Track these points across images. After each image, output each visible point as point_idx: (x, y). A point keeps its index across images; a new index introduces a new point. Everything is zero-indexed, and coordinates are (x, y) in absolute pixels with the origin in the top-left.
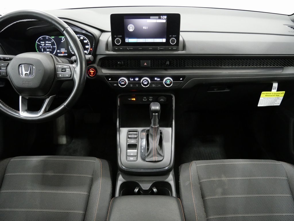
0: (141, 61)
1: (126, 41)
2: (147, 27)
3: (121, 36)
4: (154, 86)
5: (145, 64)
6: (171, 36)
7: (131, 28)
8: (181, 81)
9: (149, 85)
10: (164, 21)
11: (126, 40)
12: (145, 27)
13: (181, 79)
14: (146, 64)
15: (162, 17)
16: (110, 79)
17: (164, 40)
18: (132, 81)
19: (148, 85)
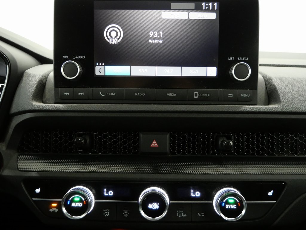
0: (141, 135)
1: (97, 73)
2: (161, 33)
3: (83, 57)
4: (181, 215)
5: (154, 144)
6: (232, 59)
7: (114, 34)
8: (270, 198)
9: (164, 214)
10: (212, 16)
11: (97, 68)
12: (156, 33)
13: (270, 193)
14: (156, 145)
15: (206, 6)
16: (38, 191)
17: (212, 72)
18: (108, 198)
19: (162, 213)
